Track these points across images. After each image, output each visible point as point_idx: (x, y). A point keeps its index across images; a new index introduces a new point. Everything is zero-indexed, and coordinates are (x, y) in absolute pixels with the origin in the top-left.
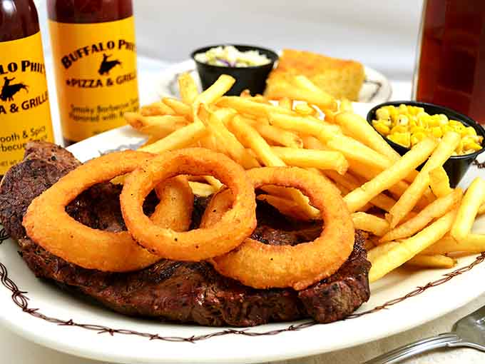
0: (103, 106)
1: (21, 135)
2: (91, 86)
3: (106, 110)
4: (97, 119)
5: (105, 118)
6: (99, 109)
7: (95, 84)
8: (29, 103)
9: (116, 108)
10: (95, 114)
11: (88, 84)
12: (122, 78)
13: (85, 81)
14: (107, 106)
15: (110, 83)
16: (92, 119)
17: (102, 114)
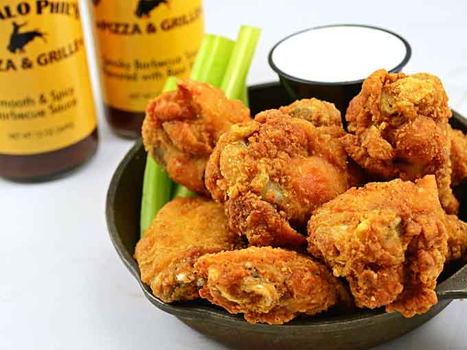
0: (142, 60)
1: (37, 99)
2: (125, 32)
3: (146, 66)
4: (134, 78)
5: (145, 78)
6: (138, 65)
7: (130, 29)
8: (48, 57)
9: (162, 64)
10: (132, 71)
11: (121, 29)
12: (170, 23)
13: (118, 25)
14: (148, 60)
15: (151, 29)
16: (129, 78)
17: (142, 72)
